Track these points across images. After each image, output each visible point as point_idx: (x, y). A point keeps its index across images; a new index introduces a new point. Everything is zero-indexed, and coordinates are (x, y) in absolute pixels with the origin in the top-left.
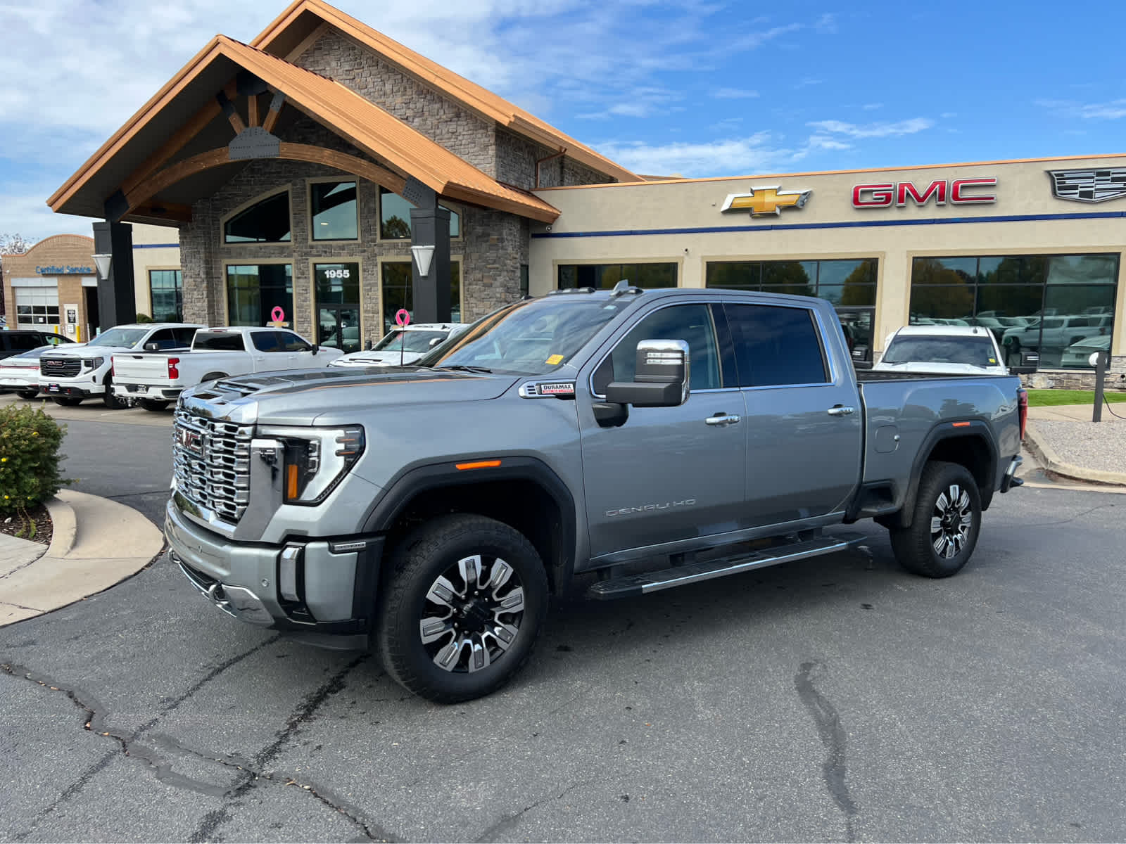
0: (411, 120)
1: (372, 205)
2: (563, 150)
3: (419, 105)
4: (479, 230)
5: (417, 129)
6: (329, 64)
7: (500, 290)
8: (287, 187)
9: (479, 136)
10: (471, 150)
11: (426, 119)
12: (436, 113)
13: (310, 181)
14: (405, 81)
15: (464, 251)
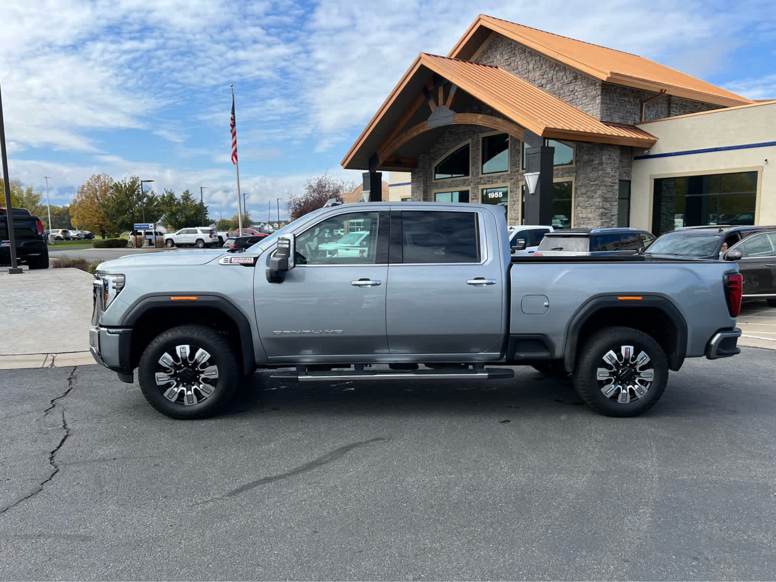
0: (544, 86)
1: (518, 147)
2: (663, 91)
3: (550, 75)
4: (586, 157)
5: (549, 92)
6: (496, 57)
7: (599, 200)
8: (469, 141)
9: (590, 91)
10: (584, 102)
11: (555, 84)
12: (561, 79)
13: (482, 135)
14: (542, 59)
15: (576, 174)
